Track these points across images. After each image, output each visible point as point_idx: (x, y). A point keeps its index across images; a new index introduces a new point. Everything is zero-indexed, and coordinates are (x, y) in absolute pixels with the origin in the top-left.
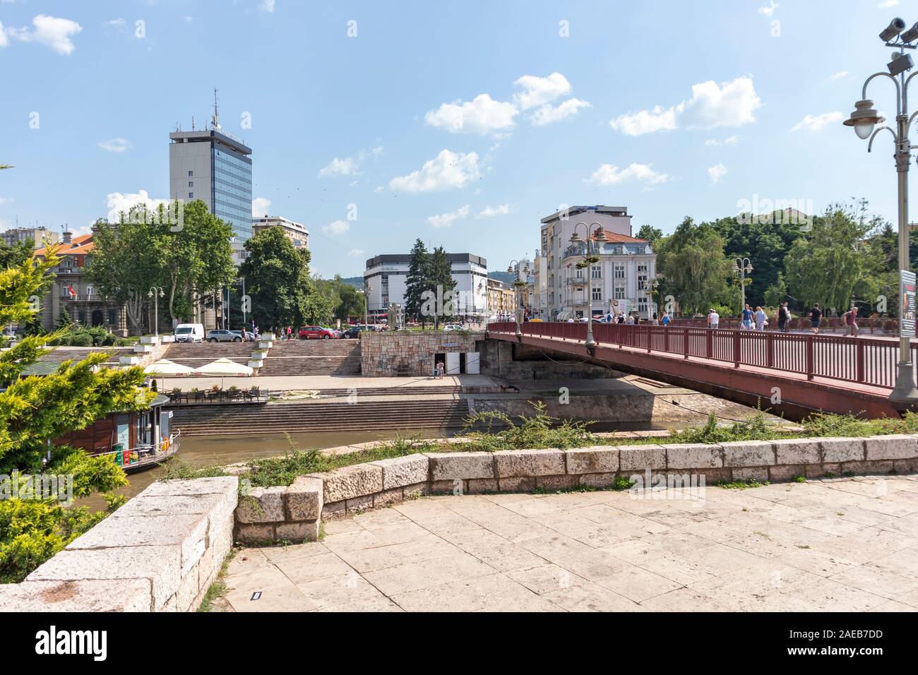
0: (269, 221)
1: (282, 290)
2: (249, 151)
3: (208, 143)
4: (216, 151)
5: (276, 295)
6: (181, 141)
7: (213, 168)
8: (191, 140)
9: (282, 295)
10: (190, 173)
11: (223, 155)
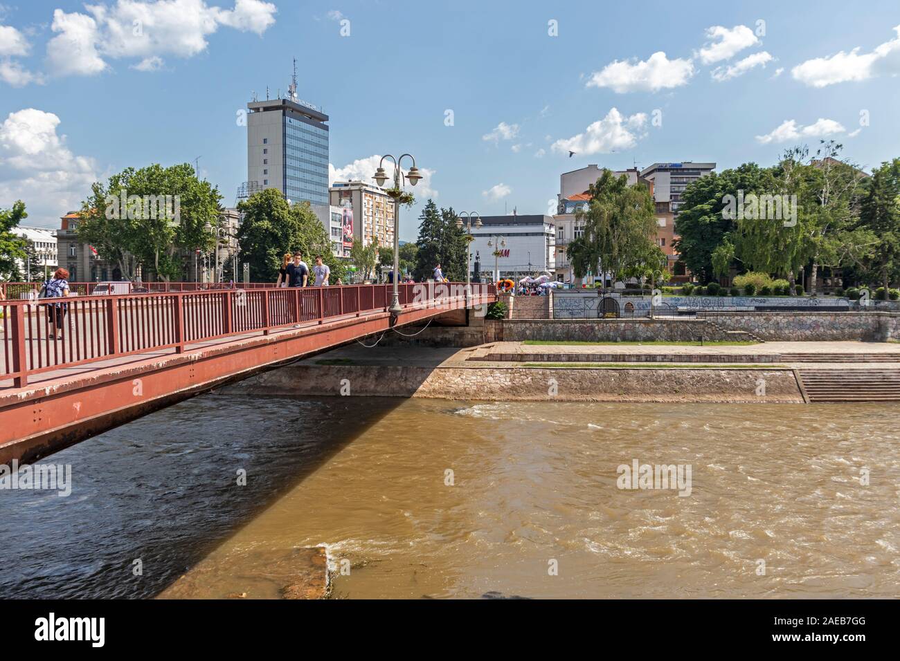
0: (352, 185)
1: (273, 251)
2: (326, 118)
3: (279, 111)
4: (288, 119)
5: (266, 255)
6: (257, 110)
7: (284, 135)
8: (266, 109)
9: (272, 255)
10: (265, 141)
11: (295, 122)
